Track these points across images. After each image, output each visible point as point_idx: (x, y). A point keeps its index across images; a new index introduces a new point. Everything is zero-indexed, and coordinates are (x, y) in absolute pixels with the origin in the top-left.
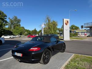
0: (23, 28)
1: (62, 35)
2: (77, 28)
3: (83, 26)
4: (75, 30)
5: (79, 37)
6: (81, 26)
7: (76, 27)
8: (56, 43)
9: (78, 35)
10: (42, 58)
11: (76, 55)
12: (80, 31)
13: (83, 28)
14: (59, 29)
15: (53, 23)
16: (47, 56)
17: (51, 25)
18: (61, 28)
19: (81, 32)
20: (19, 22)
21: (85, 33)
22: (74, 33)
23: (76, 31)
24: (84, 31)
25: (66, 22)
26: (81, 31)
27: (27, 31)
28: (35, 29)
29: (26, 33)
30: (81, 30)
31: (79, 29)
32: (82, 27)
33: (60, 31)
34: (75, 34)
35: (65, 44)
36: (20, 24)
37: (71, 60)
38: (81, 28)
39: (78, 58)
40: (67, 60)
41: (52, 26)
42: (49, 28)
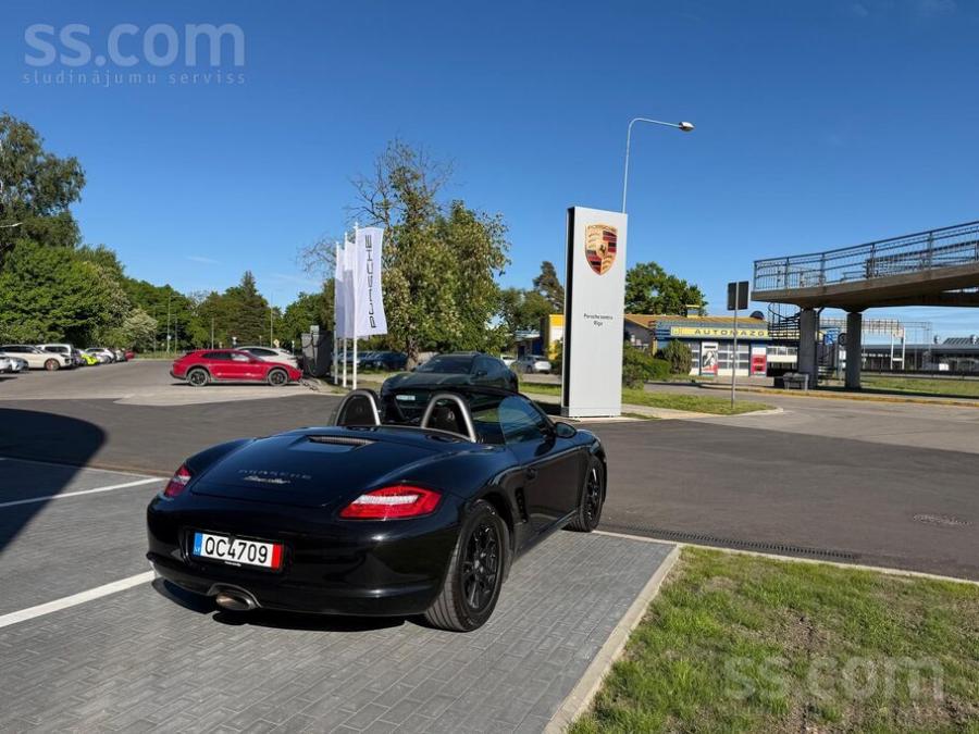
0: (106, 259)
1: (540, 365)
2: (682, 299)
3: (744, 285)
4: (661, 320)
5: (693, 384)
6: (732, 287)
7: (676, 286)
8: (541, 451)
9: (694, 372)
10: (449, 577)
11: (702, 556)
12: (712, 333)
13: (744, 306)
14: (510, 297)
15: (459, 233)
16: (483, 562)
17: (438, 251)
18: (530, 287)
19: (723, 342)
20: (64, 198)
21: (758, 351)
22: (656, 346)
23: (676, 332)
24: (748, 334)
25: (599, 242)
26: (719, 334)
27: (150, 297)
28: (249, 282)
29: (141, 320)
30: (716, 324)
31: (701, 312)
32: (738, 295)
33: (518, 318)
34: (660, 354)
35: (600, 454)
36: (67, 223)
37: (664, 592)
38: (731, 307)
39: (716, 580)
40: (633, 595)
41: (445, 266)
42: (413, 289)
